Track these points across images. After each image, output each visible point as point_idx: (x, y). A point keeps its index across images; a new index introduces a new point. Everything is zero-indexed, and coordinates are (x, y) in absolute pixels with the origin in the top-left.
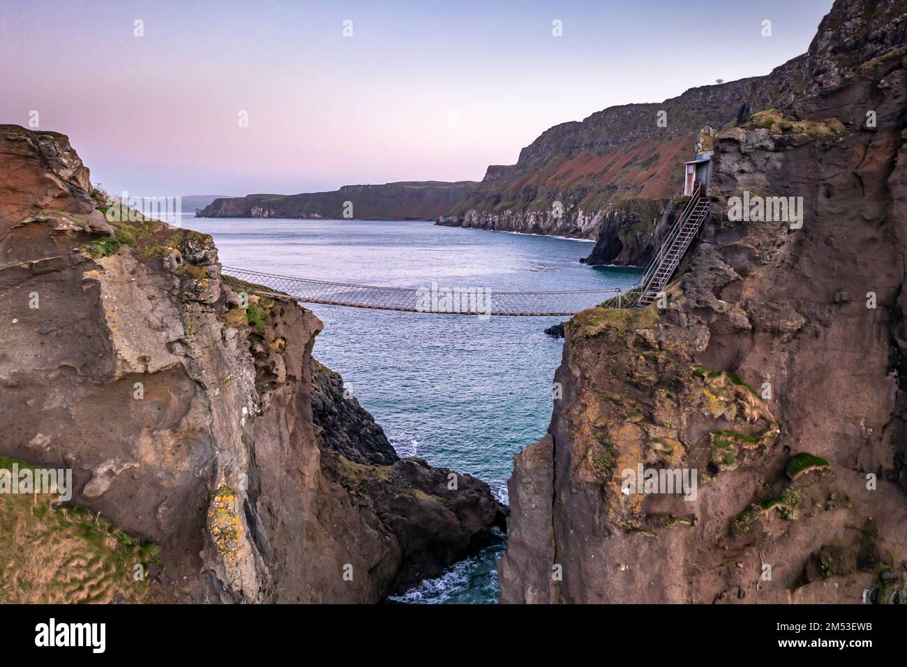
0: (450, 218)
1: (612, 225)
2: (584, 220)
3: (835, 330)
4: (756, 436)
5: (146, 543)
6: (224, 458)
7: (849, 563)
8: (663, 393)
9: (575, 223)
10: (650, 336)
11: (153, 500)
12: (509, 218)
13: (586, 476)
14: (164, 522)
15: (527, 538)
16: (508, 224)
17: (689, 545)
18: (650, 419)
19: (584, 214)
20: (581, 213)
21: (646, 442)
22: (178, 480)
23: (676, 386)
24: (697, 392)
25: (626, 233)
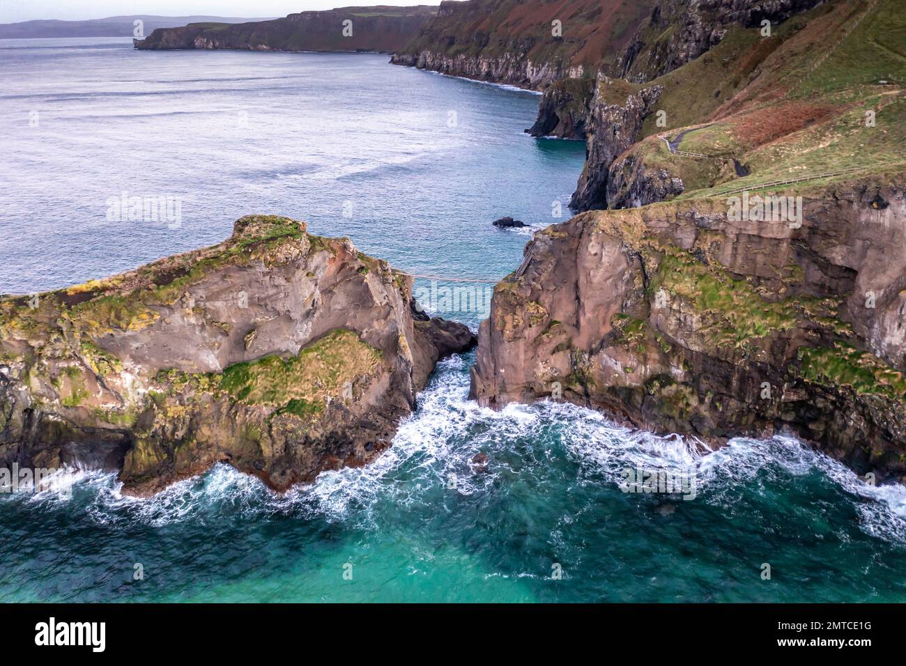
0: (405, 57)
1: (550, 103)
2: (533, 70)
3: (564, 289)
4: (541, 317)
5: (379, 350)
6: (399, 327)
7: (565, 347)
8: (518, 307)
9: (525, 72)
10: (515, 292)
11: (377, 339)
12: (462, 63)
13: (498, 328)
14: (383, 345)
15: (483, 344)
16: (462, 69)
17: (525, 345)
18: (515, 314)
19: (533, 65)
20: (530, 63)
21: (514, 319)
22: (385, 333)
23: (522, 305)
24: (526, 307)
25: (562, 109)
